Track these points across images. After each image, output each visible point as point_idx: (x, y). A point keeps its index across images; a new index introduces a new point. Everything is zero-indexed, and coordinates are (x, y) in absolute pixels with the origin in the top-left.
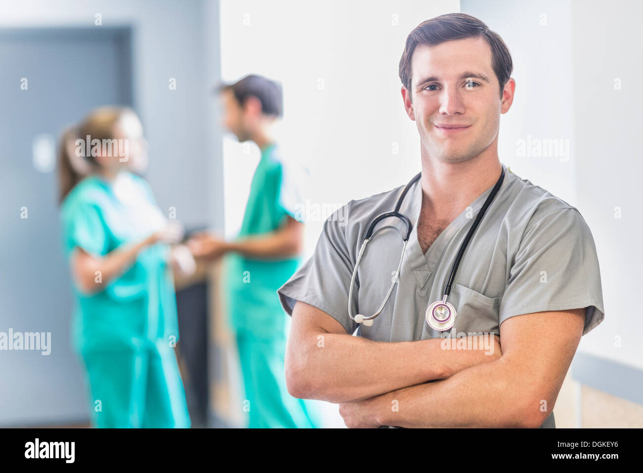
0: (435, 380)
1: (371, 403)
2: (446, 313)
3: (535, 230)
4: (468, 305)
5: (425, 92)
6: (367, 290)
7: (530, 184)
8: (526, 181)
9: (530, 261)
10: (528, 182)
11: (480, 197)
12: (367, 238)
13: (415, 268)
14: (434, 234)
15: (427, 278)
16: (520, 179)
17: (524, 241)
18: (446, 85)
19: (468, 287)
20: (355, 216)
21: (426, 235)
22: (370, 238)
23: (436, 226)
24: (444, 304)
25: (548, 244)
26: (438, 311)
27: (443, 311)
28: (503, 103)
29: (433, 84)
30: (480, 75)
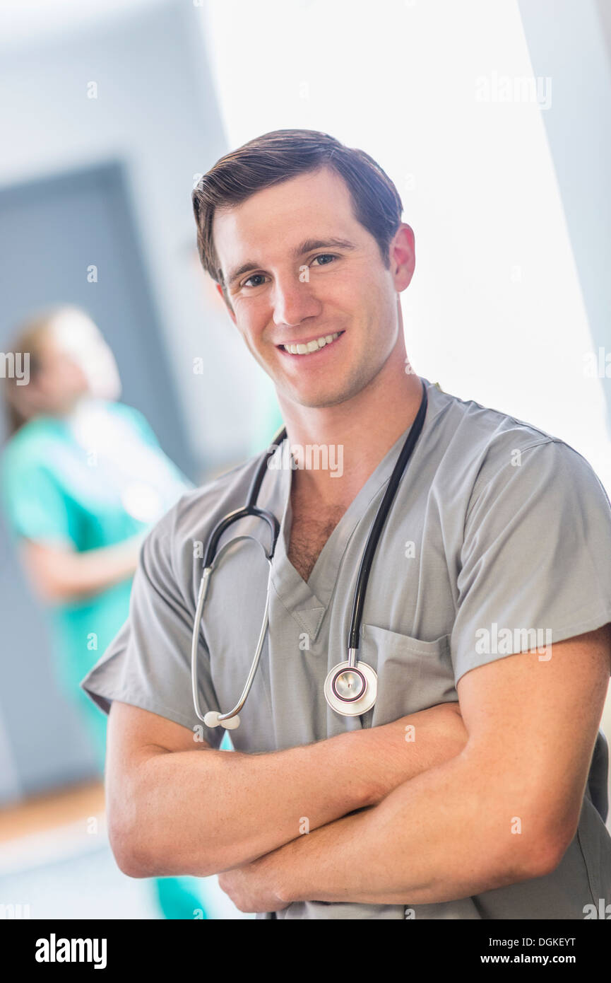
0: (360, 810)
1: (262, 868)
2: (356, 684)
3: (484, 499)
4: (392, 661)
5: (244, 291)
6: (221, 661)
7: (478, 407)
8: (468, 403)
9: (484, 560)
10: (472, 404)
11: (391, 451)
12: (208, 565)
13: (294, 608)
14: (320, 536)
15: (321, 620)
16: (459, 400)
17: (470, 521)
18: (276, 272)
19: (387, 628)
20: (184, 527)
21: (308, 540)
22: (212, 565)
23: (324, 519)
24: (352, 667)
25: (512, 522)
26: (341, 682)
27: (351, 681)
28: (397, 272)
29: (257, 274)
30: (333, 240)
